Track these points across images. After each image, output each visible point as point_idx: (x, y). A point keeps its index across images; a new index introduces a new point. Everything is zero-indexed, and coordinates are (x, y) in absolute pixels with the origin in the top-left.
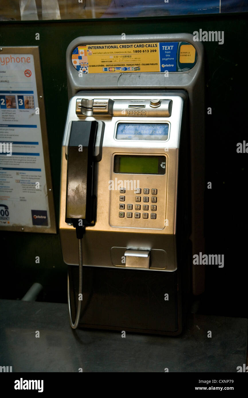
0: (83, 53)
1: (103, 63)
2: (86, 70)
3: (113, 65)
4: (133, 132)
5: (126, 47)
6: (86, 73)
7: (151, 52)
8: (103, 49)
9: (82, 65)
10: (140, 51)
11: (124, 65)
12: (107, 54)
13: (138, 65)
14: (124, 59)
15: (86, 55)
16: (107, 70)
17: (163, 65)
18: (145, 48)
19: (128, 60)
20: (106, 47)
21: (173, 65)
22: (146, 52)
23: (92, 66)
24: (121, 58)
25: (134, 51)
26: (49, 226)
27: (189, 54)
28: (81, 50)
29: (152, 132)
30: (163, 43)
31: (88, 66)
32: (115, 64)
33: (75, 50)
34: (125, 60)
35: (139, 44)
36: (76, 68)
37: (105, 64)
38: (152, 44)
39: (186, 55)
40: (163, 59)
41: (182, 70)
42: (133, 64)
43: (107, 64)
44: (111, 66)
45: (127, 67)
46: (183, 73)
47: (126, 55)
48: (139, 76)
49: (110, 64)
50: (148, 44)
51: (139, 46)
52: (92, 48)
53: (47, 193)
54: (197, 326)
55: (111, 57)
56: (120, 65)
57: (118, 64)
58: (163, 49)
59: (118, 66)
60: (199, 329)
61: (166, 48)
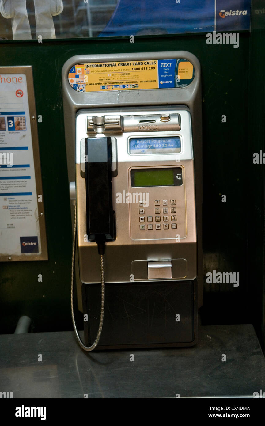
0: (80, 72)
1: (101, 81)
2: (83, 88)
3: (111, 83)
4: (145, 146)
5: (125, 65)
6: (83, 91)
7: (150, 69)
8: (101, 67)
9: (79, 84)
10: (139, 69)
11: (122, 83)
12: (105, 72)
13: (136, 82)
14: (122, 77)
15: (83, 74)
16: (105, 88)
17: (161, 81)
18: (144, 66)
19: (127, 77)
20: (105, 65)
21: (171, 82)
22: (145, 69)
23: (89, 84)
24: (119, 76)
25: (133, 68)
26: (40, 252)
27: (187, 71)
28: (78, 68)
29: (165, 145)
30: (161, 60)
31: (85, 85)
32: (113, 82)
33: (72, 69)
34: (124, 78)
35: (137, 62)
36: (73, 87)
37: (103, 82)
38: (151, 61)
39: (184, 72)
40: (161, 76)
41: (180, 86)
42: (131, 81)
43: (105, 82)
44: (109, 84)
45: (126, 84)
46: (181, 89)
47: (124, 73)
48: (138, 93)
49: (108, 82)
50: (147, 61)
51: (138, 64)
52: (90, 66)
53: (38, 218)
54: (208, 336)
55: (109, 75)
56: (118, 83)
57: (116, 82)
58: (162, 67)
59: (116, 84)
60: (211, 338)
61: (164, 65)
